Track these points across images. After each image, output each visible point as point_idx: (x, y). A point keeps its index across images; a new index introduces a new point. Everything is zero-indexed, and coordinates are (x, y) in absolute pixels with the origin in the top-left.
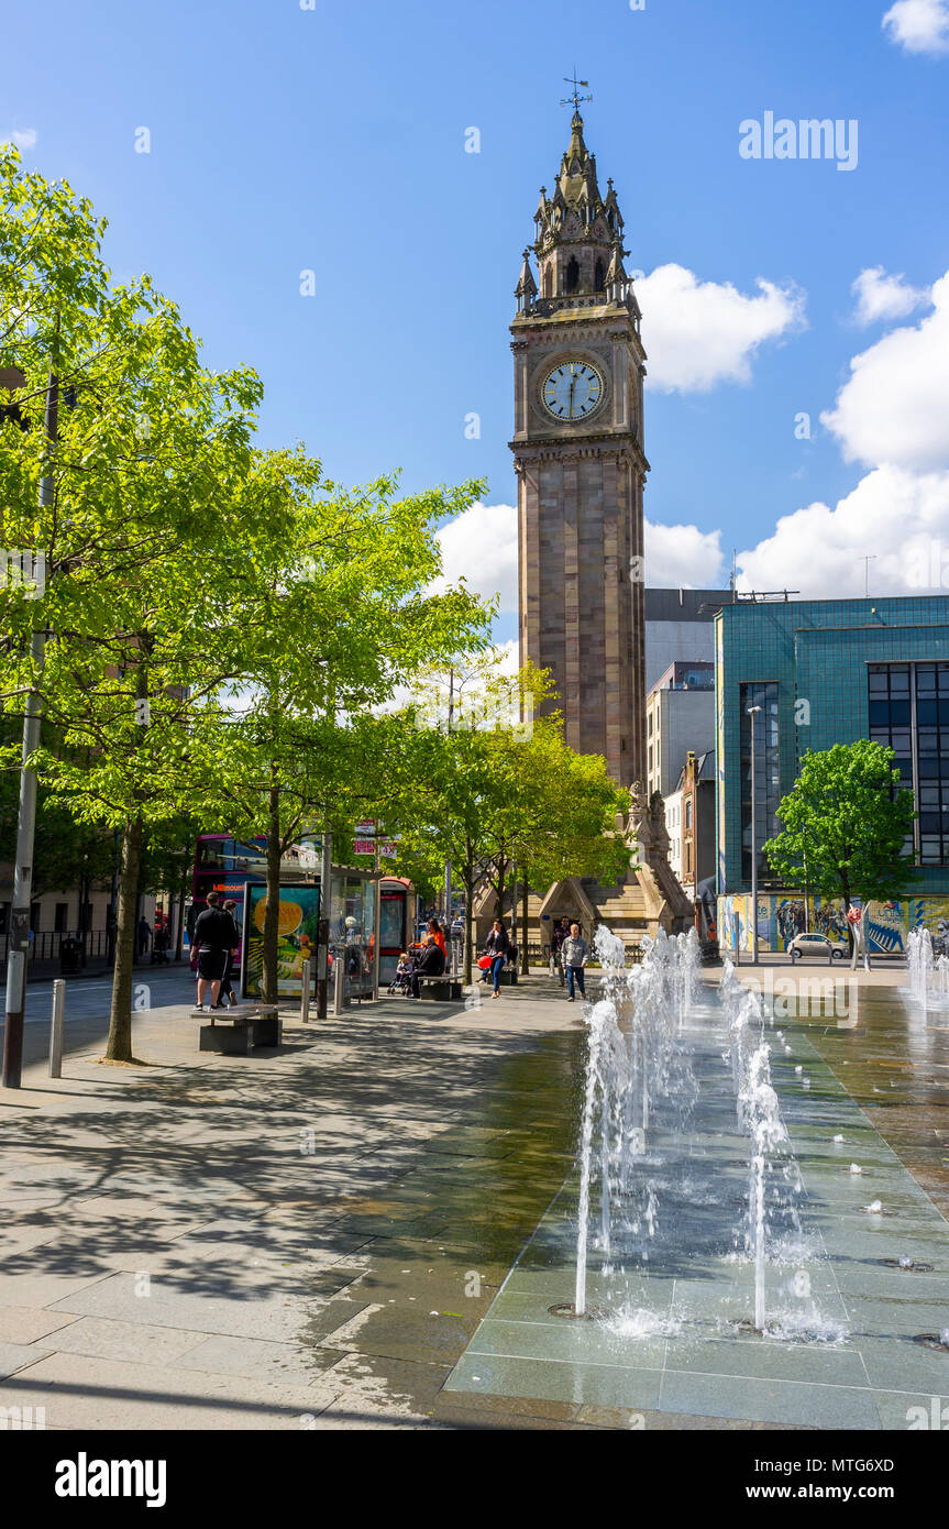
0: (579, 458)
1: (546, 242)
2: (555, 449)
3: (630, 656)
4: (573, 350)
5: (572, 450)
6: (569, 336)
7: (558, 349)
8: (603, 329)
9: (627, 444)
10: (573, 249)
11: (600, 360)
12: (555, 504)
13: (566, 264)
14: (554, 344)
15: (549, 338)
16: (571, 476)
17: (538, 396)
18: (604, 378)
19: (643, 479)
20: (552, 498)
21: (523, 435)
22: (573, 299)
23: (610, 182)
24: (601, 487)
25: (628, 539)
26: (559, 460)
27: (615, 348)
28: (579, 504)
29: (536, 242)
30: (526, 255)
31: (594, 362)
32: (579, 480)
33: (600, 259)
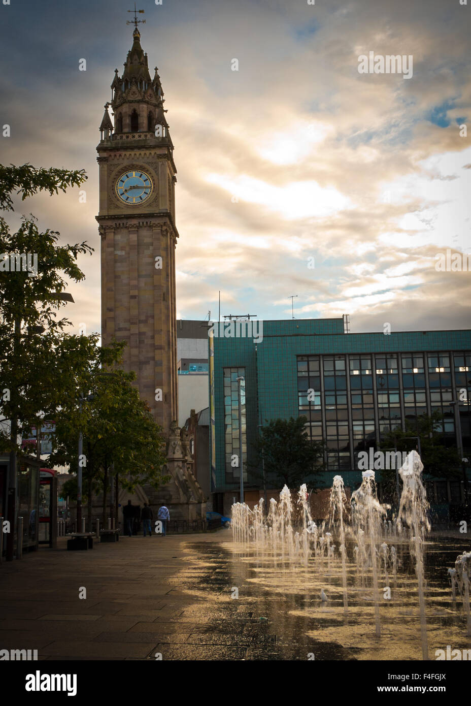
0: (139, 227)
1: (118, 101)
2: (125, 221)
3: (169, 344)
4: (134, 163)
5: (135, 222)
6: (133, 155)
7: (126, 163)
8: (153, 152)
9: (167, 220)
10: (135, 106)
11: (151, 169)
12: (123, 253)
13: (130, 114)
14: (123, 159)
15: (120, 155)
16: (134, 237)
17: (113, 190)
18: (153, 180)
19: (175, 242)
20: (122, 250)
21: (105, 213)
22: (135, 134)
23: (156, 69)
24: (152, 244)
25: (168, 275)
26: (126, 227)
27: (160, 164)
28: (138, 253)
29: (112, 100)
30: (106, 107)
31: (147, 171)
32: (138, 240)
33: (150, 112)
